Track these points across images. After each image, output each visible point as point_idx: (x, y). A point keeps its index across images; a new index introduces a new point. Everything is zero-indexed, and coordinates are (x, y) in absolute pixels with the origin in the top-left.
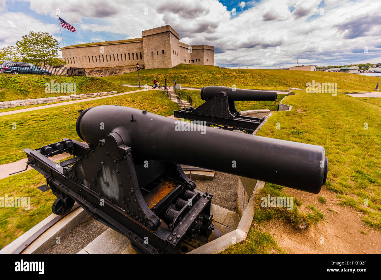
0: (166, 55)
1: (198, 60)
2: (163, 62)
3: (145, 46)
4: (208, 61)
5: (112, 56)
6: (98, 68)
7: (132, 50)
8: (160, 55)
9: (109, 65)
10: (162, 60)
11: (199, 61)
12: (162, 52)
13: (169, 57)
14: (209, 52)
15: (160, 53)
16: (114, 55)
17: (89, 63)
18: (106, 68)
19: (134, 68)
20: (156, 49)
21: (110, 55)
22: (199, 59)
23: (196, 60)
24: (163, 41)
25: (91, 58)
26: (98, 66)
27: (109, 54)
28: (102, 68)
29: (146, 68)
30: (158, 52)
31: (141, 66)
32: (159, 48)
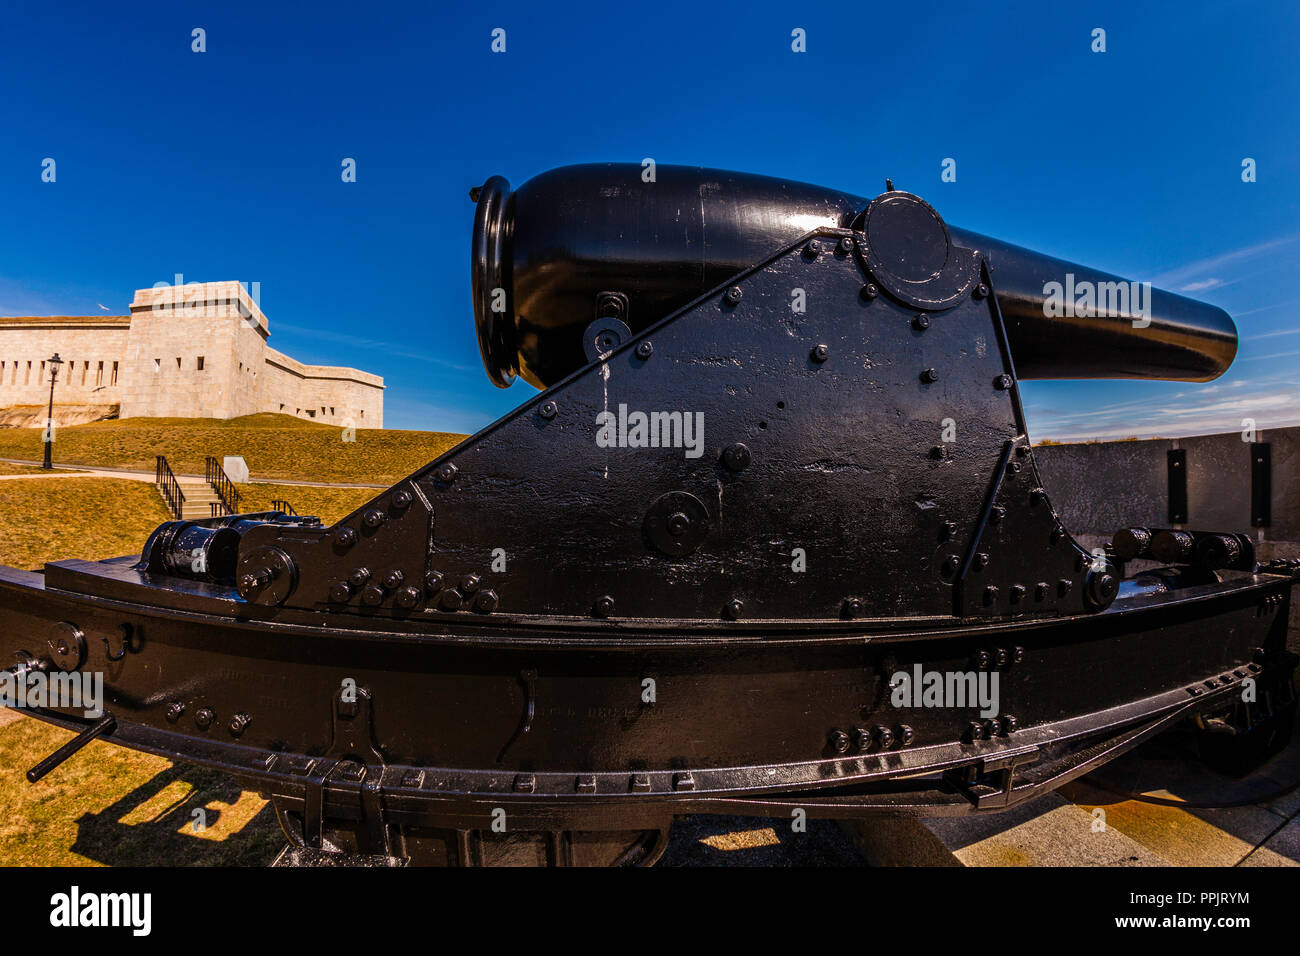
0: (210, 375)
1: (328, 412)
2: (196, 396)
3: (135, 337)
4: (362, 416)
7: (86, 350)
8: (187, 372)
10: (192, 389)
11: (332, 412)
12: (196, 363)
13: (220, 381)
14: (368, 390)
15: (189, 363)
19: (81, 413)
20: (173, 351)
22: (332, 409)
23: (323, 409)
24: (205, 328)
29: (124, 415)
30: (179, 359)
31: (106, 411)
32: (187, 348)
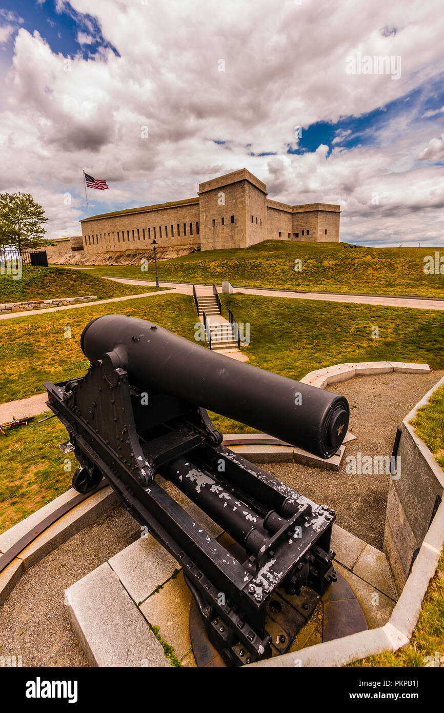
0: (238, 225)
1: (305, 233)
2: (232, 237)
3: (202, 209)
4: (326, 234)
5: (152, 229)
6: (130, 250)
7: (184, 218)
8: (227, 225)
9: (147, 246)
10: (230, 234)
11: (308, 234)
12: (230, 219)
13: (242, 227)
14: (329, 216)
15: (227, 221)
16: (155, 228)
17: (118, 243)
18: (142, 250)
19: (185, 249)
20: (220, 214)
21: (149, 229)
22: (308, 232)
23: (303, 232)
24: (233, 200)
25: (121, 235)
26: (131, 248)
27: (148, 227)
28: (137, 250)
29: (202, 250)
30: (223, 219)
31: (196, 247)
32: (226, 212)
